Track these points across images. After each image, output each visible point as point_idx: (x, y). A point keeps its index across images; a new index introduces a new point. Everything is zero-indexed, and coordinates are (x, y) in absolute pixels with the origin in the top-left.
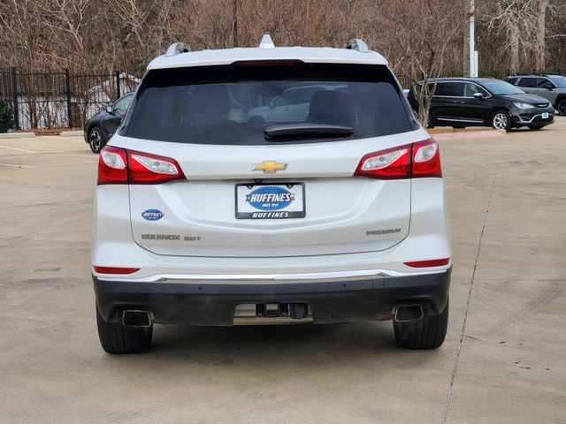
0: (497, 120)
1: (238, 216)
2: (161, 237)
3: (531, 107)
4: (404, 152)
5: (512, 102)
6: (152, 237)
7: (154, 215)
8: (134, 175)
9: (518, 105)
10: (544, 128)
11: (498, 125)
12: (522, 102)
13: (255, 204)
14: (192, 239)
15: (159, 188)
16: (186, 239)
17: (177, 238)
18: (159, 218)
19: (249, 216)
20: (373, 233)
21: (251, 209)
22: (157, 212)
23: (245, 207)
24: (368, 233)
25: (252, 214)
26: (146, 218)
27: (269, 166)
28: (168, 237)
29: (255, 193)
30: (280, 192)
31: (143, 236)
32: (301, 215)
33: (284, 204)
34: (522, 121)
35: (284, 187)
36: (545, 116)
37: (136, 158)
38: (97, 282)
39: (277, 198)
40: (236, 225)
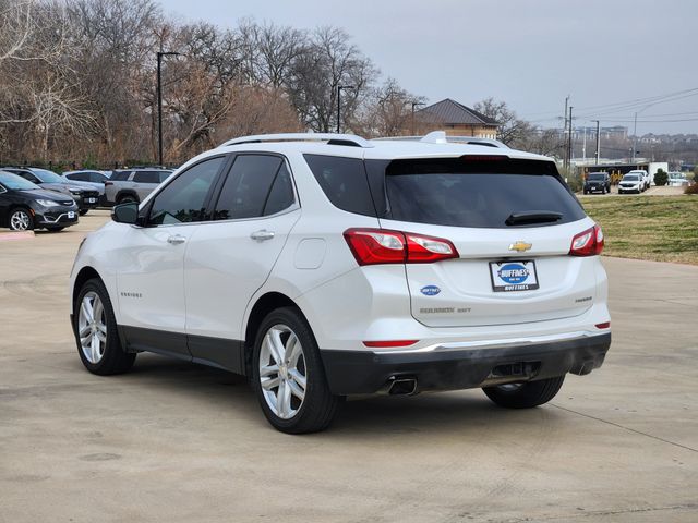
0: (15, 220)
1: (495, 289)
2: (437, 310)
3: (57, 205)
5: (34, 198)
6: (430, 311)
7: (431, 290)
8: (412, 254)
9: (42, 203)
10: (65, 229)
11: (18, 226)
12: (46, 199)
13: (505, 279)
14: (464, 310)
15: (433, 266)
16: (459, 310)
17: (452, 310)
18: (437, 293)
19: (502, 289)
20: (579, 300)
21: (502, 283)
22: (434, 287)
23: (499, 282)
24: (576, 301)
25: (504, 287)
26: (426, 293)
27: (520, 246)
28: (443, 310)
29: (503, 269)
30: (520, 268)
31: (422, 311)
32: (535, 287)
33: (523, 278)
34: (47, 221)
35: (522, 264)
36: (71, 215)
37: (413, 239)
39: (519, 273)
40: (491, 297)
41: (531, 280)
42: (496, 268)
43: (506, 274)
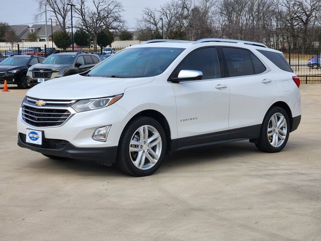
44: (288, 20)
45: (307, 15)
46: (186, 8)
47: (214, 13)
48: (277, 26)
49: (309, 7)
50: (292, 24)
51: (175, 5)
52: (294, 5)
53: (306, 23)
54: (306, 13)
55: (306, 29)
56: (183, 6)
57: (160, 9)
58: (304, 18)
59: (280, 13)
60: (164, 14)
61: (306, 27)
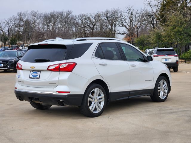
1: (30, 78)
4: (58, 65)
13: (33, 76)
14: (23, 82)
17: (21, 82)
20: (50, 83)
23: (31, 76)
24: (49, 83)
26: (18, 77)
27: (33, 67)
32: (39, 78)
33: (37, 76)
35: (37, 72)
38: (15, 91)
39: (36, 74)
40: (29, 80)
41: (38, 77)
42: (32, 72)
43: (33, 74)
44: (82, 28)
45: (93, 24)
46: (22, 20)
47: (39, 24)
48: (76, 30)
49: (94, 20)
50: (84, 29)
51: (15, 19)
52: (85, 19)
53: (93, 29)
54: (92, 24)
55: (93, 33)
56: (21, 19)
57: (4, 21)
58: (92, 26)
59: (77, 24)
60: (7, 24)
61: (93, 31)
